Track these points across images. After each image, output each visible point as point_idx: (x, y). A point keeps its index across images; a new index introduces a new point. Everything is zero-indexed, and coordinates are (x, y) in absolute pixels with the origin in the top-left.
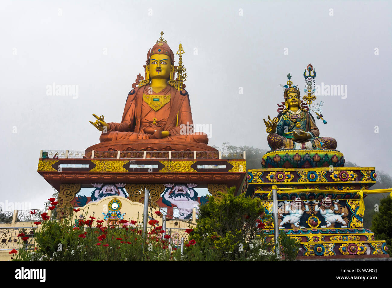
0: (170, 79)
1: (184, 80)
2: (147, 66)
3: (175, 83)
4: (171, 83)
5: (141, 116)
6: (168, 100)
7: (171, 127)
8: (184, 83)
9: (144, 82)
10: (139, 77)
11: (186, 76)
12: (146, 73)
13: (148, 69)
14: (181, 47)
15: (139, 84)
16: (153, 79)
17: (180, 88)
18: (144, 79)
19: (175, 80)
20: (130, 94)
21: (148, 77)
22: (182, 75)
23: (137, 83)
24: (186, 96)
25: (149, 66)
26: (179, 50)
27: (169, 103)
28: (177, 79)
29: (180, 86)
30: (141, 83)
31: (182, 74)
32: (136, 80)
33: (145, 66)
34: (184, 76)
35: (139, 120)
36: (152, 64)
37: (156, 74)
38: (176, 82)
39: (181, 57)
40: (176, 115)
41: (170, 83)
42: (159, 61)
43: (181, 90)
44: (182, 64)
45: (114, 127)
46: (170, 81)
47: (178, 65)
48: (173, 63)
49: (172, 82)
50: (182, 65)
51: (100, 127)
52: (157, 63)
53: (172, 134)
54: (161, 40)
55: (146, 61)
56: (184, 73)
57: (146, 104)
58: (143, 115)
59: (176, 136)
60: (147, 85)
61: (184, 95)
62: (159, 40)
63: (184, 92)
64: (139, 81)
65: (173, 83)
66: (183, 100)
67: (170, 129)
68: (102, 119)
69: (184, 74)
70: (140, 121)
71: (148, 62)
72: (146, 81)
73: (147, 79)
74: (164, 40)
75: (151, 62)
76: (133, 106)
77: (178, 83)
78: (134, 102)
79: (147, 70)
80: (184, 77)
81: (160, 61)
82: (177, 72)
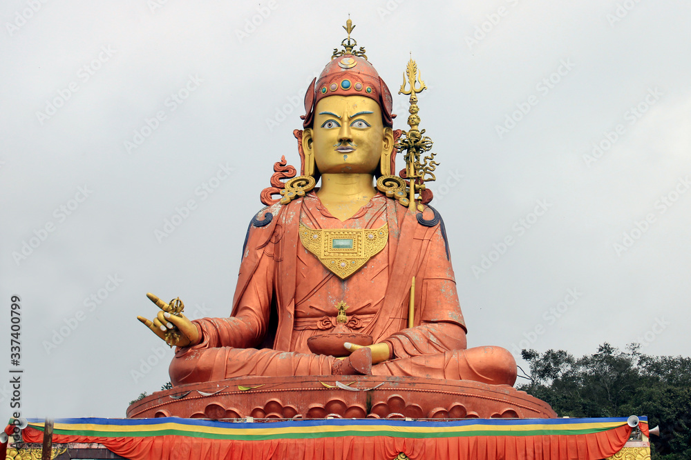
0: (383, 171)
1: (427, 177)
2: (306, 134)
3: (399, 185)
4: (384, 188)
5: (295, 297)
6: (381, 244)
7: (393, 330)
8: (427, 185)
9: (299, 185)
10: (282, 170)
11: (434, 163)
12: (303, 156)
13: (310, 141)
14: (412, 70)
15: (282, 191)
16: (326, 176)
17: (417, 201)
18: (298, 175)
19: (397, 174)
20: (256, 223)
21: (310, 170)
22: (422, 162)
23: (277, 188)
24: (436, 227)
25: (312, 131)
26: (407, 80)
27: (385, 252)
28: (403, 173)
29: (417, 196)
30: (288, 186)
31: (422, 156)
32: (273, 177)
33: (298, 135)
34: (428, 166)
35: (291, 309)
36: (323, 126)
37: (335, 158)
38: (401, 182)
39: (412, 101)
40: (407, 291)
41: (382, 187)
42: (346, 119)
43: (421, 207)
44: (417, 124)
45: (211, 331)
46: (381, 179)
47: (407, 128)
48: (387, 121)
49: (387, 183)
50: (420, 128)
51: (172, 334)
52: (339, 125)
53: (400, 352)
54: (346, 47)
55: (303, 118)
56: (428, 154)
57: (311, 259)
58: (303, 293)
59: (413, 360)
60: (308, 192)
61: (428, 225)
62: (341, 48)
63: (428, 216)
64: (282, 181)
65: (391, 186)
66: (425, 242)
67: (391, 337)
68: (177, 308)
69: (426, 158)
70: (292, 312)
71: (309, 121)
72: (304, 182)
73: (307, 173)
74: (357, 49)
75: (319, 121)
76: (267, 263)
77: (408, 185)
78: (269, 249)
79: (305, 143)
80: (427, 168)
81: (350, 119)
82: (405, 152)
